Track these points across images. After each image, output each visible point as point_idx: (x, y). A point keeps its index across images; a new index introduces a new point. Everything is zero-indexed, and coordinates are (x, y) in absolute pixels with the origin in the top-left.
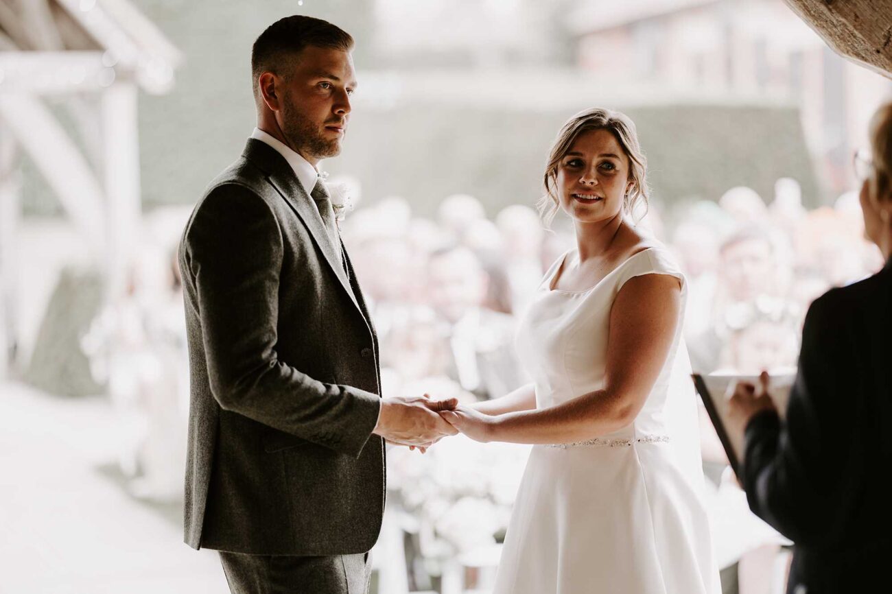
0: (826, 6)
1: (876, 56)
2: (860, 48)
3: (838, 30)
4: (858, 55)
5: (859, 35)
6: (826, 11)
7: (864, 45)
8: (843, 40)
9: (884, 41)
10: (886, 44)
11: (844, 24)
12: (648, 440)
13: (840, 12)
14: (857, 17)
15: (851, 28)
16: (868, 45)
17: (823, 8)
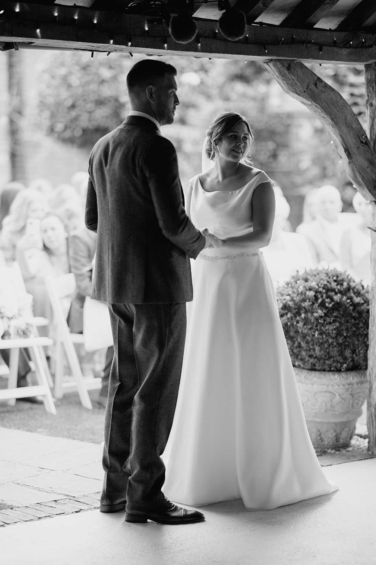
0: (288, 71)
1: (304, 94)
3: (291, 82)
4: (296, 93)
5: (299, 84)
7: (300, 89)
8: (292, 86)
9: (306, 87)
10: (307, 89)
11: (293, 79)
13: (292, 74)
14: (298, 76)
15: (296, 81)
17: (286, 72)
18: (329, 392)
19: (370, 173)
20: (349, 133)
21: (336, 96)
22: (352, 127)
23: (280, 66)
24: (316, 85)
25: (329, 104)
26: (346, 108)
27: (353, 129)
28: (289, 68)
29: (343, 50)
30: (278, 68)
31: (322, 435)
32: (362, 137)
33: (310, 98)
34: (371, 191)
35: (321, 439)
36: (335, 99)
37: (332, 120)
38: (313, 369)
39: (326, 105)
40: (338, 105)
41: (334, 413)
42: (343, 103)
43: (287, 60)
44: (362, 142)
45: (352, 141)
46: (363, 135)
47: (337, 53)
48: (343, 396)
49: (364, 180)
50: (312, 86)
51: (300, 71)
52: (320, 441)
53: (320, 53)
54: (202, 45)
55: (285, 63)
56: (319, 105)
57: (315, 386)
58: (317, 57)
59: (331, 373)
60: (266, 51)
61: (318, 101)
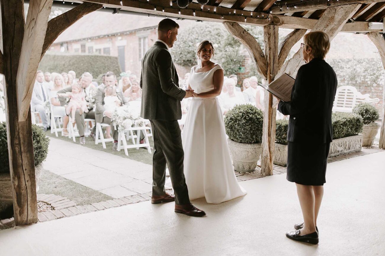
2: (236, 34)
10: (240, 34)
11: (234, 30)
13: (234, 28)
14: (236, 29)
17: (231, 27)
18: (247, 151)
19: (264, 68)
20: (256, 52)
22: (258, 50)
23: (229, 24)
24: (243, 32)
25: (249, 40)
26: (255, 42)
28: (232, 25)
29: (255, 19)
33: (241, 37)
34: (265, 75)
35: (244, 168)
36: (251, 39)
37: (250, 47)
38: (241, 142)
39: (247, 41)
41: (248, 159)
44: (261, 56)
45: (257, 56)
46: (262, 53)
47: (252, 20)
48: (252, 153)
49: (262, 71)
50: (242, 33)
51: (237, 27)
53: (246, 20)
54: (196, 13)
55: (231, 23)
56: (245, 40)
57: (242, 149)
58: (244, 21)
59: (247, 144)
60: (223, 17)
61: (244, 39)
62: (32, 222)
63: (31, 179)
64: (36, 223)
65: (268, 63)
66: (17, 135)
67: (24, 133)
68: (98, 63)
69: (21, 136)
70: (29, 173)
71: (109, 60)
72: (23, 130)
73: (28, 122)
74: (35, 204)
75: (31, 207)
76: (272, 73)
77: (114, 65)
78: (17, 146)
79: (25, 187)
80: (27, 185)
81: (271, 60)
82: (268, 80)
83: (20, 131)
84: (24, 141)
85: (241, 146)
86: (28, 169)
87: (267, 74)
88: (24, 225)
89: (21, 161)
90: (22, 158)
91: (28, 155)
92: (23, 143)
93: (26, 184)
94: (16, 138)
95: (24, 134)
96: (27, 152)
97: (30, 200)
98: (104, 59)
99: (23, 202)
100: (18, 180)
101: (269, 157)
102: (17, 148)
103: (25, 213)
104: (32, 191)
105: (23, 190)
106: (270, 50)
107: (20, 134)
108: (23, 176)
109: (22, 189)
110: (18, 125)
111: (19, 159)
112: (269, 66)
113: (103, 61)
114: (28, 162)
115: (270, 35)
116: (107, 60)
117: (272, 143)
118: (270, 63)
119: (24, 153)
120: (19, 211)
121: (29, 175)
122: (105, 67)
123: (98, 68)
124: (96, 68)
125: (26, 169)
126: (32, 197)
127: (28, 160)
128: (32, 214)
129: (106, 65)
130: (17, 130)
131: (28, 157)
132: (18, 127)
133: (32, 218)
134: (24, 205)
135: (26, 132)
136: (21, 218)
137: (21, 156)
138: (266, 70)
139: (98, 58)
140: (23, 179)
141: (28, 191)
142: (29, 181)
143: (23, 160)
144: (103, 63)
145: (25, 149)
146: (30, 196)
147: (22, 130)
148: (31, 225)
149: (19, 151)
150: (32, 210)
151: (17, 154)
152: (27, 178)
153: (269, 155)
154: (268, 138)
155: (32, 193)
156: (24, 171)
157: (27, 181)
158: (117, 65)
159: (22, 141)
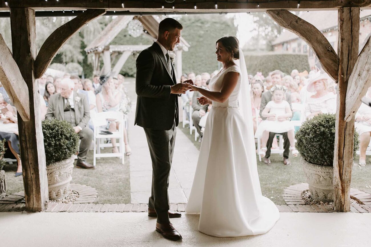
0: (277, 15)
1: (288, 26)
2: (285, 25)
3: (280, 21)
4: (284, 26)
5: (284, 22)
6: (277, 17)
7: (285, 24)
8: (281, 23)
9: (290, 23)
10: (290, 24)
11: (281, 19)
12: (231, 107)
13: (280, 17)
14: (284, 18)
15: (283, 20)
16: (286, 24)
17: (276, 16)
18: (317, 174)
19: (333, 67)
20: (319, 46)
21: (311, 27)
22: (322, 43)
23: (272, 13)
24: (297, 22)
25: (305, 31)
26: (317, 33)
27: (322, 44)
28: (278, 14)
29: (316, 2)
30: (271, 14)
31: (318, 194)
32: (329, 48)
33: (292, 28)
34: (334, 76)
35: (318, 195)
36: (310, 29)
37: (307, 39)
38: (310, 162)
39: (303, 32)
40: (312, 32)
41: (321, 185)
42: (316, 31)
43: (277, 10)
44: (329, 50)
45: (320, 49)
46: (329, 47)
47: (311, 4)
48: (324, 178)
49: (328, 71)
50: (294, 23)
51: (285, 15)
52: (317, 196)
53: (299, 5)
54: (218, 5)
55: (275, 11)
56: (298, 32)
57: (311, 170)
58: (296, 7)
59: (317, 166)
60: (258, 6)
61: (298, 30)
62: (36, 210)
63: (35, 172)
64: (40, 212)
65: (339, 60)
66: (23, 133)
67: (29, 131)
68: (285, 62)
69: (27, 134)
70: (34, 167)
71: (298, 58)
72: (29, 129)
73: (32, 122)
74: (39, 195)
75: (36, 197)
76: (345, 73)
77: (303, 63)
78: (24, 142)
79: (31, 179)
80: (32, 178)
81: (344, 55)
82: (339, 83)
83: (26, 129)
84: (29, 138)
85: (310, 167)
86: (33, 164)
87: (337, 75)
88: (31, 211)
89: (27, 155)
90: (28, 153)
91: (33, 151)
92: (28, 140)
93: (31, 176)
94: (23, 135)
95: (29, 133)
96: (32, 148)
97: (35, 191)
98: (293, 58)
99: (30, 191)
100: (25, 172)
101: (340, 187)
102: (24, 144)
103: (32, 202)
104: (36, 183)
105: (29, 181)
106: (342, 41)
107: (26, 132)
108: (29, 169)
109: (29, 179)
110: (24, 124)
111: (26, 154)
112: (341, 64)
113: (291, 59)
114: (33, 157)
115: (343, 21)
116: (296, 59)
117: (346, 169)
118: (342, 59)
119: (30, 149)
120: (27, 199)
121: (34, 169)
122: (293, 65)
123: (285, 67)
124: (283, 67)
125: (31, 163)
126: (36, 188)
127: (32, 156)
128: (37, 204)
129: (294, 63)
130: (24, 128)
131: (33, 153)
132: (24, 126)
133: (37, 206)
134: (30, 195)
135: (31, 130)
136: (29, 205)
137: (27, 151)
138: (336, 69)
139: (286, 57)
140: (29, 172)
141: (33, 183)
142: (34, 174)
143: (29, 156)
144: (291, 62)
145: (30, 145)
146: (35, 187)
147: (27, 129)
148: (35, 212)
149: (25, 146)
150: (36, 200)
151: (24, 149)
152: (32, 171)
153: (340, 184)
154: (337, 160)
155: (36, 185)
156: (30, 165)
157: (33, 174)
158: (306, 64)
159: (27, 138)
